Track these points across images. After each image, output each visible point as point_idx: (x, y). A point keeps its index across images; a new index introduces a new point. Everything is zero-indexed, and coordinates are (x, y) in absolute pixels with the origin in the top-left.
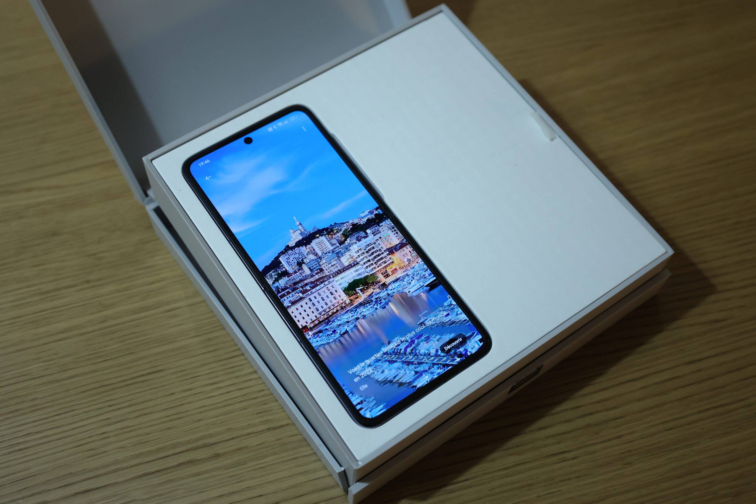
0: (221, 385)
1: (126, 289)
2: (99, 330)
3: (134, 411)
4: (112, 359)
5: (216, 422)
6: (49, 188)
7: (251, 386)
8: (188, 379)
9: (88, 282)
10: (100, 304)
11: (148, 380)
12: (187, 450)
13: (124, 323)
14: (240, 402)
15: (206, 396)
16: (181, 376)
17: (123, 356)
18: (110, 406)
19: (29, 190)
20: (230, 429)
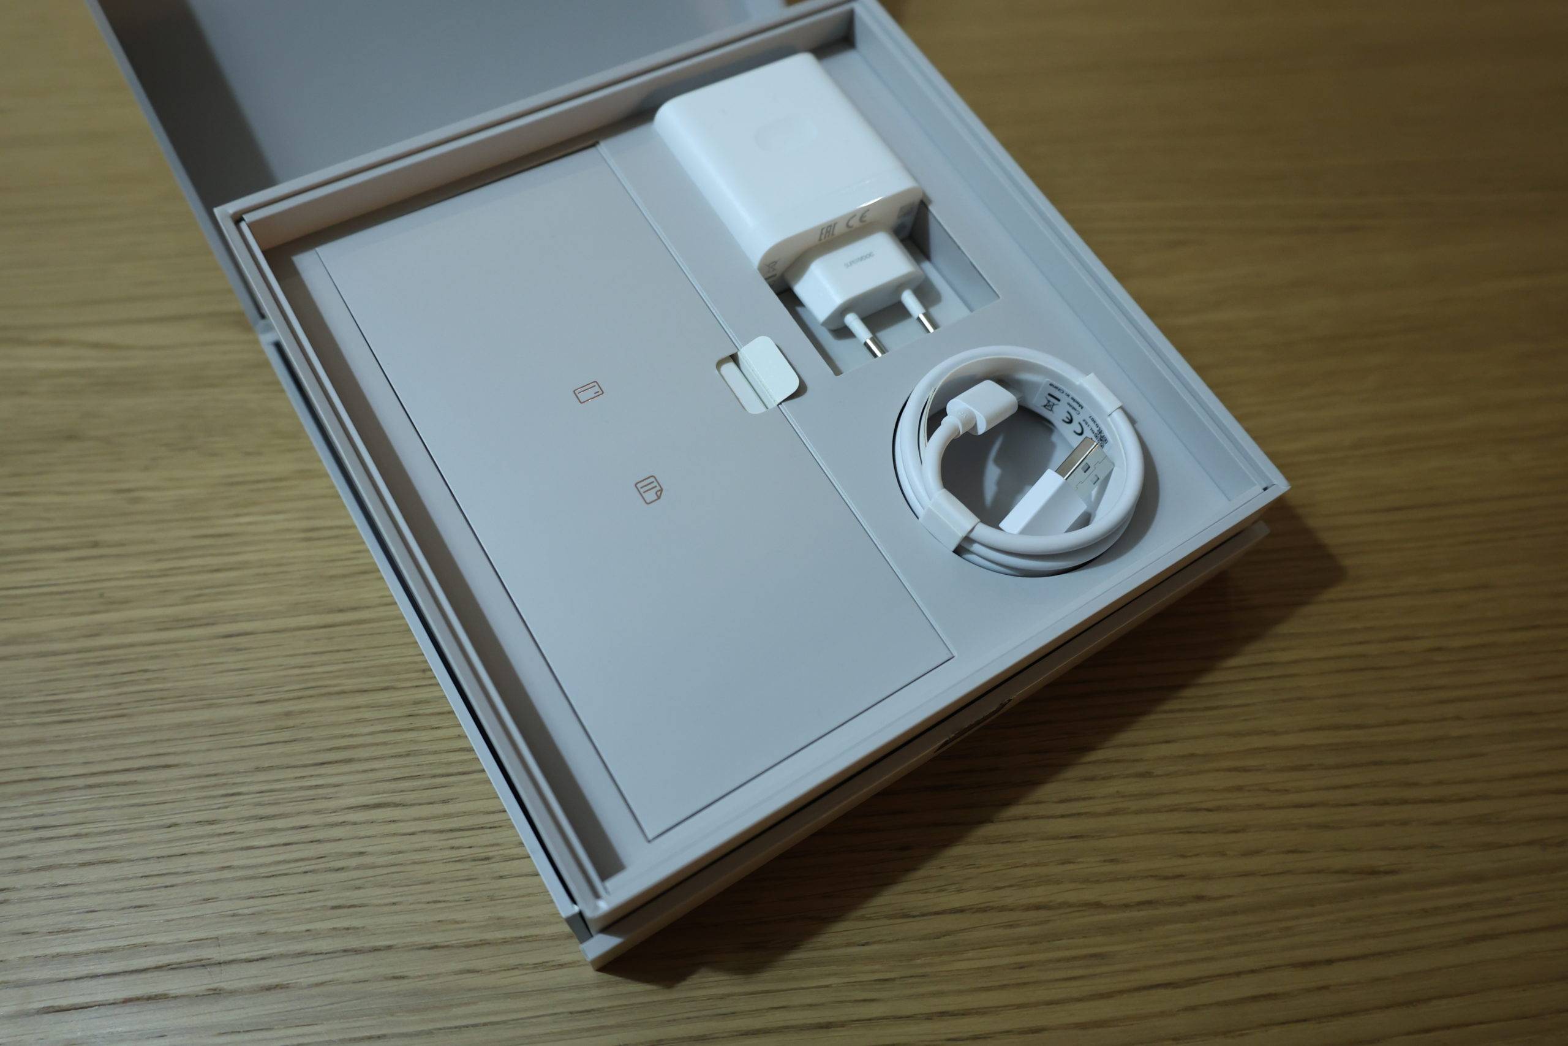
0: (279, 823)
1: (164, 573)
2: (79, 651)
3: (81, 851)
4: (80, 720)
5: (240, 912)
6: (96, 346)
7: (340, 840)
8: (214, 797)
9: (95, 545)
10: (102, 596)
11: (135, 783)
12: (158, 968)
13: (132, 645)
14: (306, 872)
15: (240, 844)
16: (203, 787)
17: (104, 718)
18: (36, 828)
19: (59, 343)
20: (266, 933)
